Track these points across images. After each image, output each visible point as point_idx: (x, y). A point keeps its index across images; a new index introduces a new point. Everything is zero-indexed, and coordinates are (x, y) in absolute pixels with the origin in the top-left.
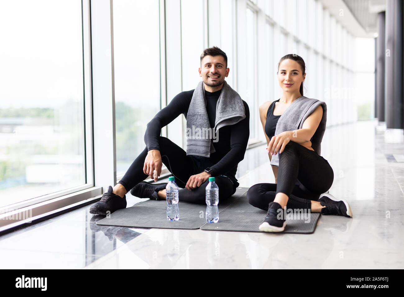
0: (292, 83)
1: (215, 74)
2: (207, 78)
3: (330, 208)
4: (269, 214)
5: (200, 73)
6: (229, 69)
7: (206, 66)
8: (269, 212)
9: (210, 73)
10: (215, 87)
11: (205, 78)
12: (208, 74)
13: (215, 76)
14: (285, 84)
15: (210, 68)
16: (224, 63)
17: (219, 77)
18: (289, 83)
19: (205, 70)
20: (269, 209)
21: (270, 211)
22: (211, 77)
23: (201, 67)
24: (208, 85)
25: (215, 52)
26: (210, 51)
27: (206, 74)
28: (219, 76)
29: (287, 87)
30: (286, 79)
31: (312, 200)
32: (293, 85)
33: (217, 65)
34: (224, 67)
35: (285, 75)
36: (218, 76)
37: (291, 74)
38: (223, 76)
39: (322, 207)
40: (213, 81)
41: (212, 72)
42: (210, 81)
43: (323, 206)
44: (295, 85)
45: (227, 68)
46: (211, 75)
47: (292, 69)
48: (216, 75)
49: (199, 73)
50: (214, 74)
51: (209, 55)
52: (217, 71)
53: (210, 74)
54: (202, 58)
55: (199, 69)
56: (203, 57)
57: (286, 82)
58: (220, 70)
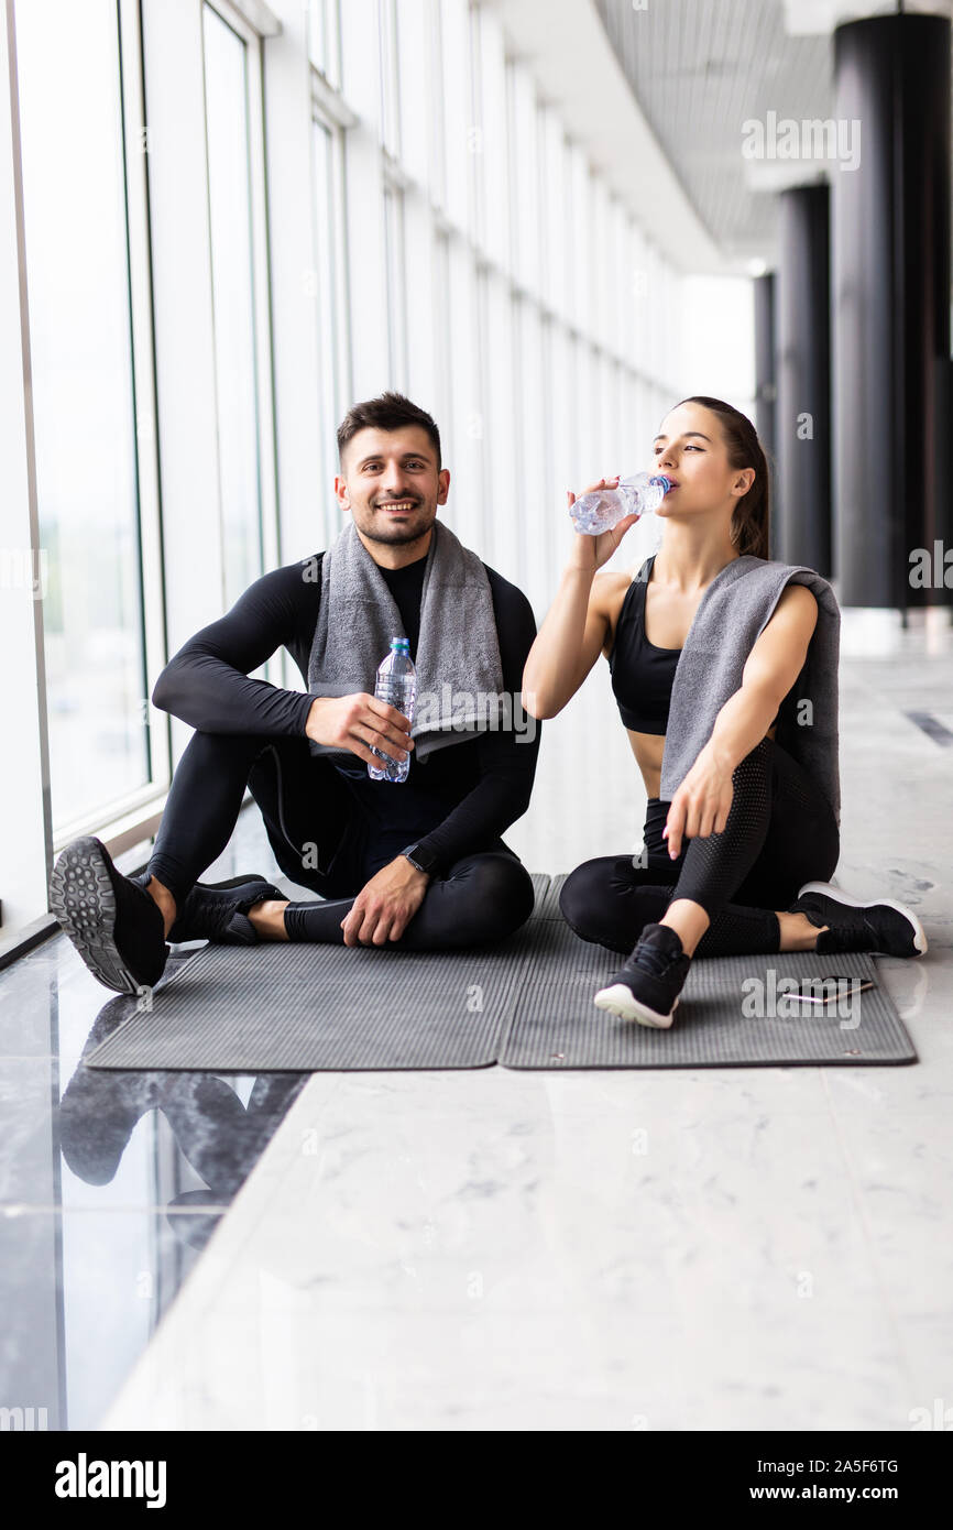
1: (404, 494)
2: (374, 513)
3: (844, 930)
4: (636, 960)
5: (342, 495)
6: (447, 474)
7: (364, 470)
8: (639, 953)
9: (382, 494)
10: (405, 547)
11: (364, 513)
12: (374, 499)
13: (402, 503)
15: (382, 473)
16: (430, 454)
17: (415, 506)
19: (360, 484)
20: (640, 944)
21: (643, 952)
22: (389, 508)
23: (344, 472)
24: (380, 539)
25: (392, 413)
26: (375, 413)
27: (365, 497)
28: (416, 501)
31: (782, 910)
33: (407, 464)
34: (431, 468)
36: (411, 503)
38: (430, 502)
39: (816, 931)
40: (395, 521)
41: (389, 490)
42: (385, 522)
43: (820, 927)
45: (443, 468)
46: (386, 501)
48: (407, 499)
49: (337, 495)
50: (396, 497)
51: (372, 425)
52: (407, 486)
53: (382, 497)
54: (343, 441)
55: (337, 480)
56: (351, 436)
58: (421, 481)
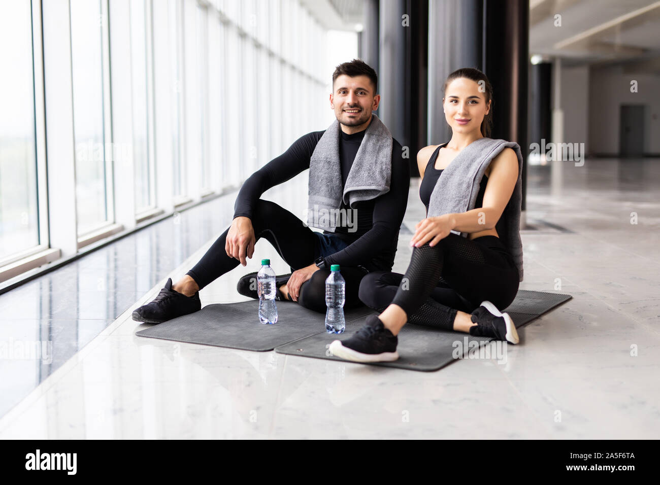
0: (469, 119)
1: (354, 106)
2: (342, 113)
3: (483, 326)
5: (332, 102)
7: (340, 93)
12: (343, 106)
13: (354, 110)
14: (457, 120)
15: (346, 96)
17: (360, 111)
18: (463, 118)
19: (338, 99)
22: (348, 111)
23: (333, 92)
27: (339, 105)
28: (360, 109)
29: (461, 125)
30: (458, 112)
32: (470, 122)
33: (358, 92)
35: (456, 105)
36: (358, 110)
37: (466, 103)
39: (471, 324)
40: (350, 117)
41: (348, 104)
42: (346, 117)
43: (474, 323)
44: (473, 121)
46: (347, 109)
47: (470, 95)
48: (356, 108)
49: (330, 102)
50: (351, 107)
51: (344, 74)
52: (356, 102)
53: (346, 106)
54: (335, 78)
55: (331, 95)
57: (458, 117)
